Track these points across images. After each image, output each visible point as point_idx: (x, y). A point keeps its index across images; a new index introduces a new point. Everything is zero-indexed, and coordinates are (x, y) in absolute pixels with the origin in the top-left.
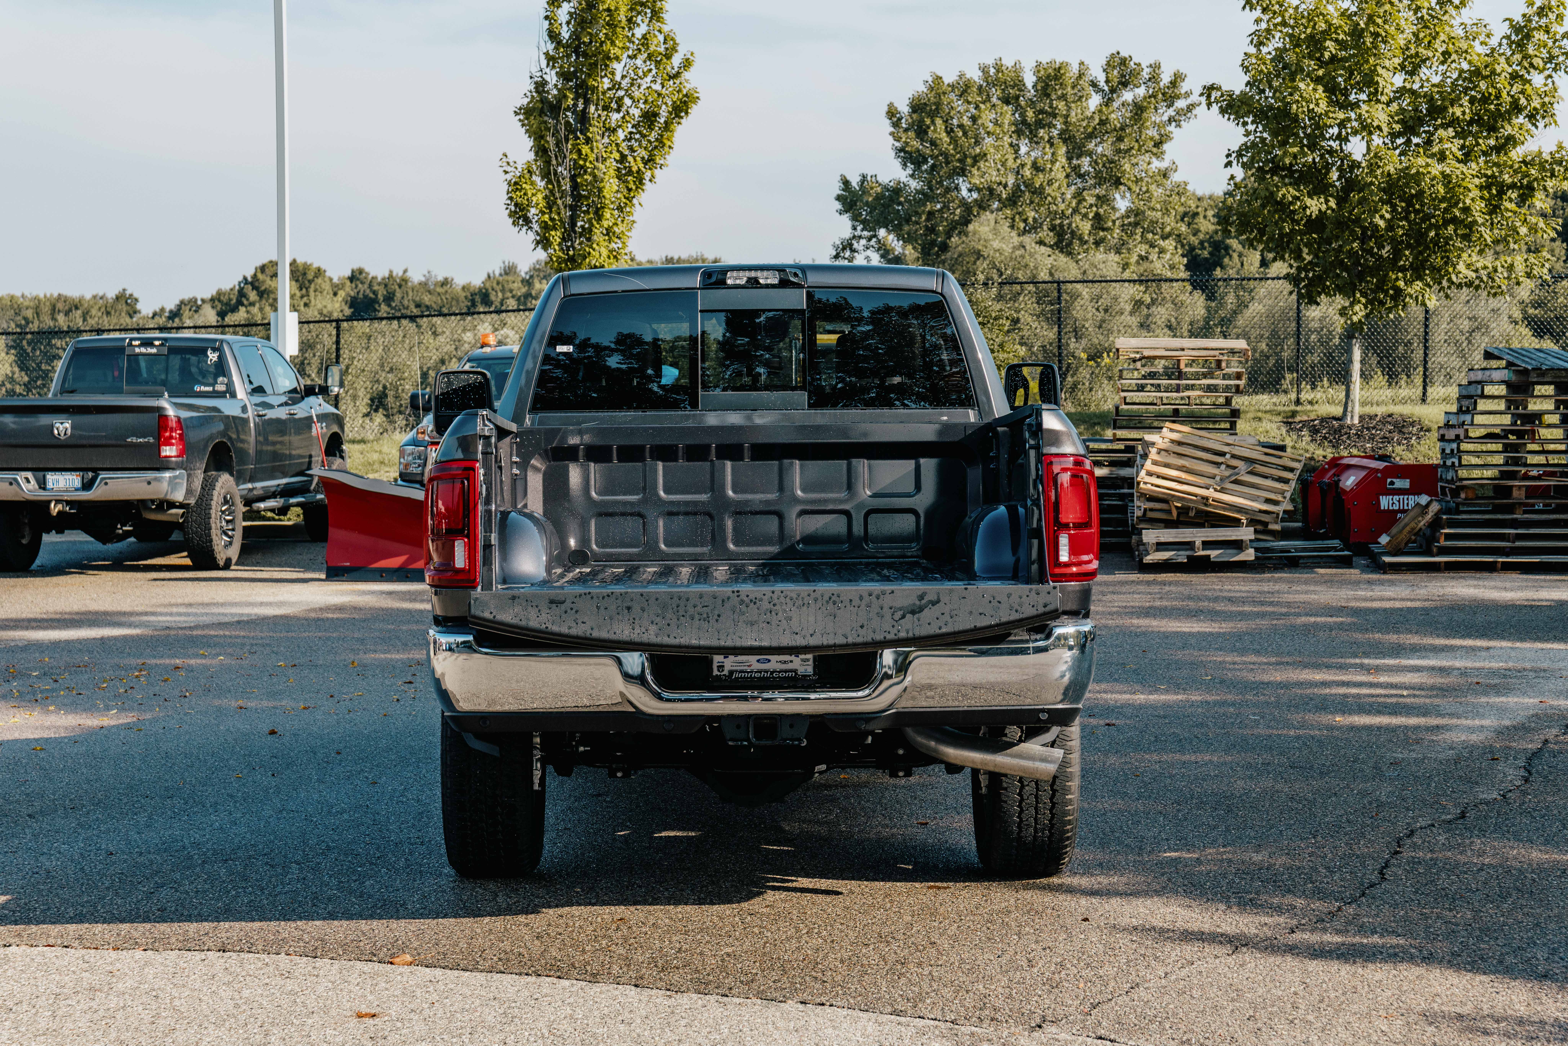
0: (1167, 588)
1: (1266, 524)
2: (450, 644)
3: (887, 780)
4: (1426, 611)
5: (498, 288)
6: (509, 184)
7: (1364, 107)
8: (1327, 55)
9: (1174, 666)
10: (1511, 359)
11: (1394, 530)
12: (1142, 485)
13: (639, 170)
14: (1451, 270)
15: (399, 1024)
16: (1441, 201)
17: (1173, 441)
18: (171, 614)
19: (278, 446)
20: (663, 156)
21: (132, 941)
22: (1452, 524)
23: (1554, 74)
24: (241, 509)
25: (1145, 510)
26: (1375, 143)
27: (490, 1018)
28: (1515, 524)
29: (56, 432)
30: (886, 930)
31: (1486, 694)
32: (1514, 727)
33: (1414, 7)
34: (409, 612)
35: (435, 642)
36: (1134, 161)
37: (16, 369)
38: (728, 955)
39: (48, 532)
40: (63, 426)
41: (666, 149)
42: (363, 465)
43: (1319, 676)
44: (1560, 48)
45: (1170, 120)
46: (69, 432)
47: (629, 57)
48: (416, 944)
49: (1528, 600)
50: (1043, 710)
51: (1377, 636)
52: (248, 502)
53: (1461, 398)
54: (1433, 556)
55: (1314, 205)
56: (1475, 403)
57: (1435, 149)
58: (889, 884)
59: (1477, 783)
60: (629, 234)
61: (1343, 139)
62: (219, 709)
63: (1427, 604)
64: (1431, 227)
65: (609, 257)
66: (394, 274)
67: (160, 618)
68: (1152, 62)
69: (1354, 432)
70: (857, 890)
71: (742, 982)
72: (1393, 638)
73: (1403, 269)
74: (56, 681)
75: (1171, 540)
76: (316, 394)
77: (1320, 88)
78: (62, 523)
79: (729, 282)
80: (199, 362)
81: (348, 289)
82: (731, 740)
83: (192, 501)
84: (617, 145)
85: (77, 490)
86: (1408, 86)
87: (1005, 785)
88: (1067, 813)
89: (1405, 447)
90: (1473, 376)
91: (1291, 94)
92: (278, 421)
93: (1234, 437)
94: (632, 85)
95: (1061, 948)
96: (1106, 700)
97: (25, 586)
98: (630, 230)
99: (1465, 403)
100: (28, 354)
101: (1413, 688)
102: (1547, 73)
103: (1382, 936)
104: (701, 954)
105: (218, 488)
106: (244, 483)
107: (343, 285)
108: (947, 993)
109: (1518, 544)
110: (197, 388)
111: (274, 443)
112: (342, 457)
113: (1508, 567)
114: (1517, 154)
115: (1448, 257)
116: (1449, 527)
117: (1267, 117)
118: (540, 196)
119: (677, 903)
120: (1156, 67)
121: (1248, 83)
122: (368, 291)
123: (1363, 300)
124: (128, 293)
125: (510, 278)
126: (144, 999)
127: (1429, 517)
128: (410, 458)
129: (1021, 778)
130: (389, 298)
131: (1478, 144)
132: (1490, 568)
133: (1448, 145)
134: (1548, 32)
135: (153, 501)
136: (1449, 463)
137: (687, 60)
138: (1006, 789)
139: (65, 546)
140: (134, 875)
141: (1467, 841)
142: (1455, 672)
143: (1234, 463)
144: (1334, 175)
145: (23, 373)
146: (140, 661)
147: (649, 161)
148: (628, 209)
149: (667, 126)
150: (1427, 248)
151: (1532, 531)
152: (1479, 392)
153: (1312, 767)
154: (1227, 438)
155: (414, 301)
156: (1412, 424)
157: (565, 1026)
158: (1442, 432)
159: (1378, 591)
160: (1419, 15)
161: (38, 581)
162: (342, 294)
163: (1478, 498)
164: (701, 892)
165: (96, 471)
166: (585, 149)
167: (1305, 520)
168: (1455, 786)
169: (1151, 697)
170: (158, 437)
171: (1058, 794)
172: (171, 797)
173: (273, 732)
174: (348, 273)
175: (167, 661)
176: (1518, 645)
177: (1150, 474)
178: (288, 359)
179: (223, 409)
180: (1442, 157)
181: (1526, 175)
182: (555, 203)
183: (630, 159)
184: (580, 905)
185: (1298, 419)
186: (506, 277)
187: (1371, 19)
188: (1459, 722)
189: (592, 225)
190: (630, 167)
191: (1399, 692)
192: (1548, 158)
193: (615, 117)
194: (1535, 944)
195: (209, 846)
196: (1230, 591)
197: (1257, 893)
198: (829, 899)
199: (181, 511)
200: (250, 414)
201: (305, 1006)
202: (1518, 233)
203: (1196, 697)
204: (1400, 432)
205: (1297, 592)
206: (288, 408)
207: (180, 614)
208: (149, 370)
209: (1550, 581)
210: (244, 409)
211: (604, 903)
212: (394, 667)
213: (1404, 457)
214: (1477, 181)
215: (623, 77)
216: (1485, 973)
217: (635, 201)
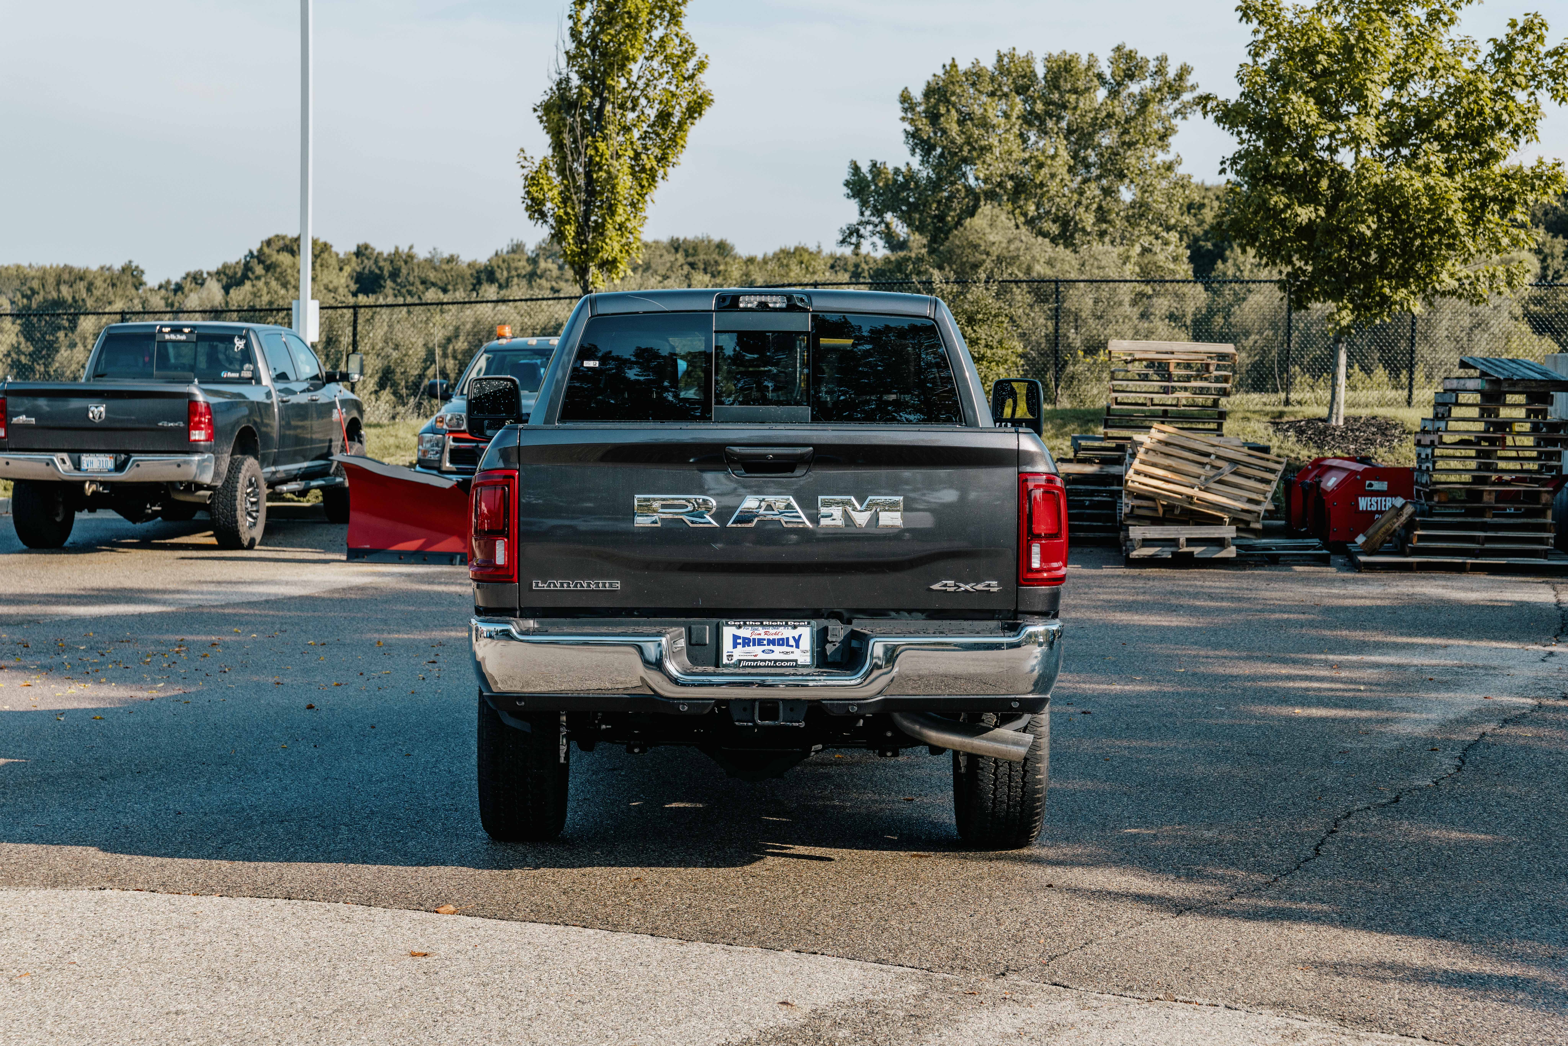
0: (1151, 583)
1: (1248, 523)
2: (490, 632)
3: (878, 759)
4: (1393, 610)
5: (504, 266)
6: (526, 179)
7: (1354, 120)
8: (1319, 68)
9: (1151, 658)
10: (1485, 369)
11: (1371, 531)
12: (1130, 483)
13: (652, 168)
14: (1435, 278)
15: (448, 963)
16: (1425, 212)
17: (1160, 442)
18: (202, 593)
19: (299, 431)
20: (676, 155)
21: (208, 889)
22: (1425, 526)
23: (1536, 92)
24: (265, 491)
25: (1133, 507)
26: (1363, 155)
27: (526, 959)
28: (1484, 527)
29: (91, 415)
30: (872, 892)
31: (1437, 690)
32: (1457, 721)
33: (1403, 23)
34: (428, 594)
35: (477, 630)
36: (1139, 154)
37: (22, 339)
38: (733, 910)
39: (81, 510)
40: (97, 410)
41: (679, 148)
42: (380, 449)
43: (1285, 671)
44: (1543, 66)
45: (1176, 112)
46: (103, 415)
47: (646, 58)
48: (457, 897)
49: (1491, 601)
50: (1015, 700)
51: (1345, 633)
52: (271, 484)
53: (1437, 405)
54: (1407, 556)
55: (1305, 214)
56: (1450, 410)
57: (1420, 162)
58: (876, 853)
59: (1414, 771)
60: (640, 229)
61: (1332, 150)
62: (258, 684)
63: (1395, 603)
64: (1417, 236)
65: (621, 252)
66: (400, 250)
67: (192, 596)
68: (1159, 55)
69: (1338, 433)
70: (848, 857)
71: (744, 933)
72: (1358, 635)
73: (1389, 277)
74: (102, 655)
75: (1157, 536)
76: (336, 381)
77: (1312, 101)
78: (95, 503)
79: (741, 305)
80: (226, 349)
81: (354, 264)
82: (738, 721)
83: (219, 484)
84: (632, 143)
85: (110, 471)
86: (1397, 99)
87: (981, 765)
88: (1037, 791)
89: (1387, 449)
90: (1449, 385)
91: (1283, 106)
92: (298, 406)
93: (1220, 438)
94: (647, 85)
95: (1026, 910)
96: (1084, 690)
97: (61, 562)
98: (642, 225)
99: (1441, 410)
100: (33, 325)
101: (1371, 684)
102: (1531, 90)
103: (1309, 903)
104: (709, 909)
105: (243, 471)
106: (268, 466)
107: (349, 260)
108: (925, 945)
109: (1487, 546)
110: (224, 374)
111: (296, 427)
112: (360, 442)
113: (1477, 568)
114: (1498, 168)
115: (1432, 266)
116: (1422, 529)
117: (1261, 127)
118: (555, 192)
119: (687, 865)
120: (1162, 60)
121: (1243, 94)
122: (374, 267)
123: (1351, 306)
124: (134, 265)
125: (517, 256)
126: (227, 936)
127: (1403, 518)
128: (428, 445)
129: (996, 759)
130: (395, 275)
131: (1461, 158)
132: (1460, 569)
133: (1433, 158)
134: (1530, 52)
135: (181, 483)
136: (1424, 467)
137: (702, 62)
138: (982, 769)
139: (94, 524)
140: (202, 832)
141: (1397, 823)
142: (1412, 669)
143: (1219, 463)
144: (1324, 184)
145: (29, 344)
146: (179, 637)
147: (662, 159)
148: (640, 205)
149: (681, 125)
150: (1412, 256)
151: (1500, 534)
152: (1454, 400)
153: (1268, 754)
154: (1213, 439)
155: (419, 277)
156: (1395, 427)
157: (591, 966)
158: (1418, 437)
159: (1351, 589)
160: (1409, 31)
161: (72, 557)
162: (347, 269)
163: (1450, 501)
164: (708, 856)
165: (128, 453)
166: (602, 146)
167: (1287, 519)
168: (1394, 773)
169: (1127, 688)
170: (188, 421)
171: (1028, 774)
172: (226, 764)
173: (310, 707)
174: (354, 249)
175: (204, 638)
176: (1475, 643)
177: (1138, 473)
178: (309, 345)
179: (247, 395)
180: (1426, 170)
181: (1507, 188)
182: (570, 198)
183: (644, 156)
184: (600, 866)
185: (1285, 419)
186: (512, 256)
187: (1361, 36)
188: (1408, 715)
189: (604, 220)
190: (643, 165)
191: (1357, 687)
192: (1529, 172)
193: (631, 116)
194: (1440, 910)
195: (265, 808)
196: (1210, 587)
197: (1205, 865)
198: (822, 864)
199: (209, 493)
200: (275, 399)
201: (365, 946)
202: (1500, 244)
203: (1168, 688)
204: (1383, 434)
205: (1274, 590)
206: (310, 394)
207: (211, 593)
208: (178, 356)
209: (1516, 582)
210: (269, 395)
211: (621, 865)
212: (417, 647)
213: (1386, 459)
214: (1460, 194)
215: (639, 78)
216: (1392, 934)
217: (647, 197)
